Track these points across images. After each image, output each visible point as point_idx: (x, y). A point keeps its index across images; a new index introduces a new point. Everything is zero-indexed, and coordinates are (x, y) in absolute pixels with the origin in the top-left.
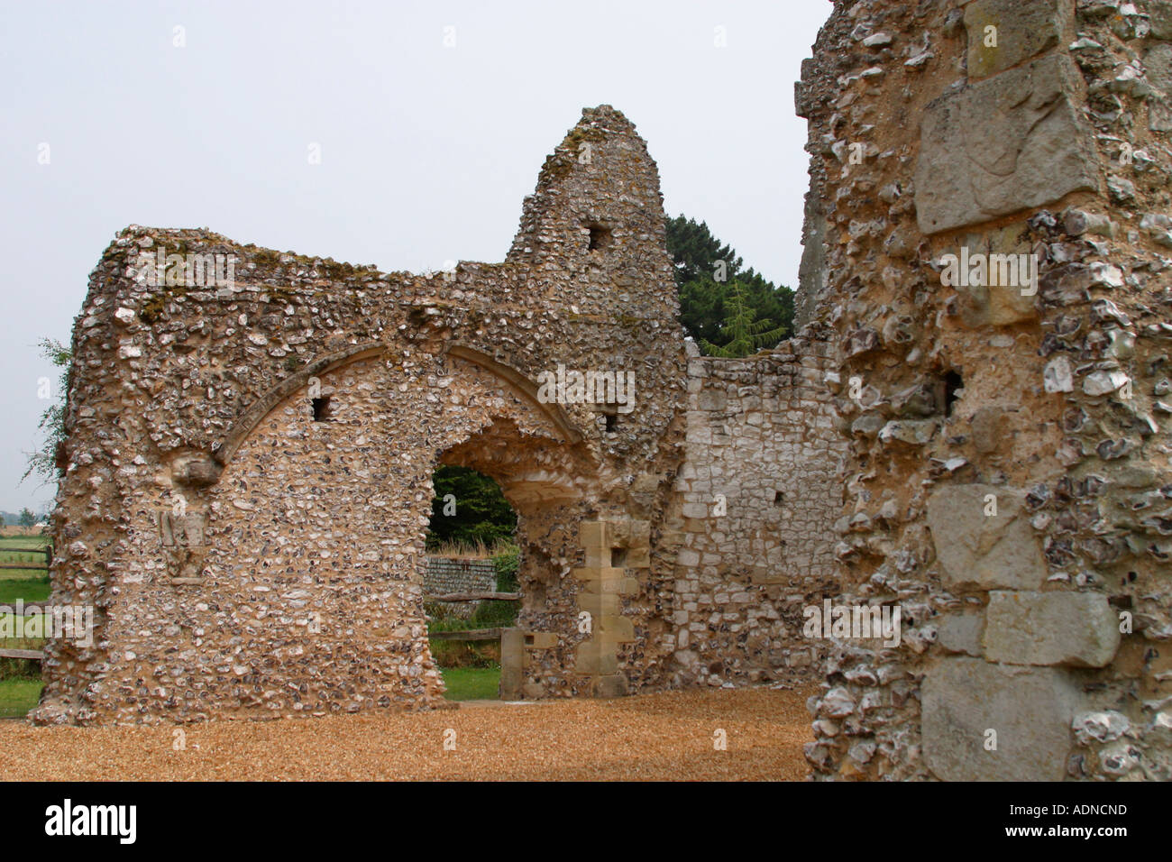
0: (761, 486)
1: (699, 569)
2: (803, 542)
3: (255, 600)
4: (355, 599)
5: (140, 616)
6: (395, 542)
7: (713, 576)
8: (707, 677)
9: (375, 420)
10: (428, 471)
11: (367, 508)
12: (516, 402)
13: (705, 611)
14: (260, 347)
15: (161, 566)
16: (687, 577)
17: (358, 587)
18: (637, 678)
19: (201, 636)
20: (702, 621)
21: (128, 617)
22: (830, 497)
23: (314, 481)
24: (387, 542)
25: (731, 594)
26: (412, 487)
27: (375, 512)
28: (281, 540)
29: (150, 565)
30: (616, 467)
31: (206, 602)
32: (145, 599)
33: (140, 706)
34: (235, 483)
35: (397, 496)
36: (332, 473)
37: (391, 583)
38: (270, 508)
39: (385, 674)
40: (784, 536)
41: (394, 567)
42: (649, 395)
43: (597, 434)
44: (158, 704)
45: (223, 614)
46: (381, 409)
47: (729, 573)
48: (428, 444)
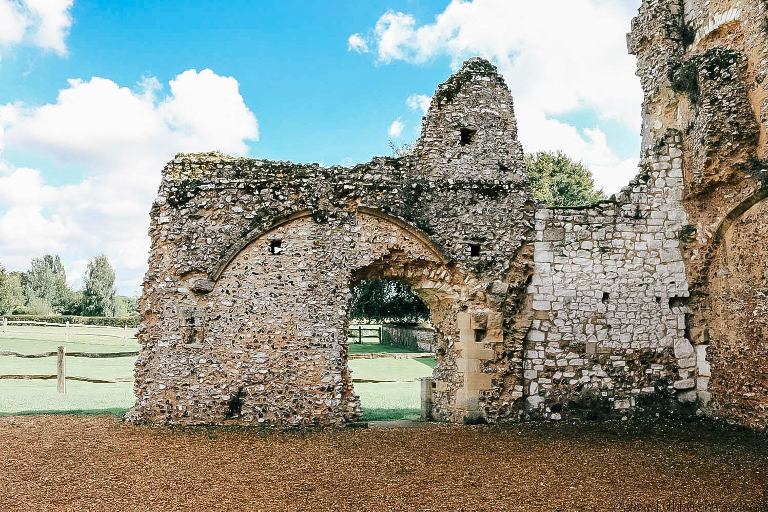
0: (591, 289)
1: (545, 344)
2: (625, 325)
3: (234, 358)
4: (296, 359)
5: (168, 365)
6: (323, 325)
7: (555, 348)
8: (549, 414)
9: (309, 253)
10: (345, 283)
11: (304, 305)
12: (405, 239)
13: (550, 370)
14: (238, 213)
15: (179, 337)
16: (536, 348)
17: (299, 351)
18: (494, 413)
19: (202, 378)
20: (547, 377)
21: (161, 365)
22: (646, 296)
23: (271, 289)
24: (318, 325)
25: (569, 360)
26: (334, 292)
27: (310, 307)
28: (250, 324)
29: (173, 337)
30: (477, 278)
31: (205, 358)
32: (170, 356)
33: (168, 415)
34: (223, 291)
35: (324, 298)
36: (282, 285)
37: (321, 350)
38: (244, 306)
39: (316, 404)
40: (609, 322)
41: (323, 340)
42: (501, 232)
43: (463, 257)
44: (177, 414)
45: (215, 365)
46: (314, 246)
47: (568, 346)
48: (345, 266)
